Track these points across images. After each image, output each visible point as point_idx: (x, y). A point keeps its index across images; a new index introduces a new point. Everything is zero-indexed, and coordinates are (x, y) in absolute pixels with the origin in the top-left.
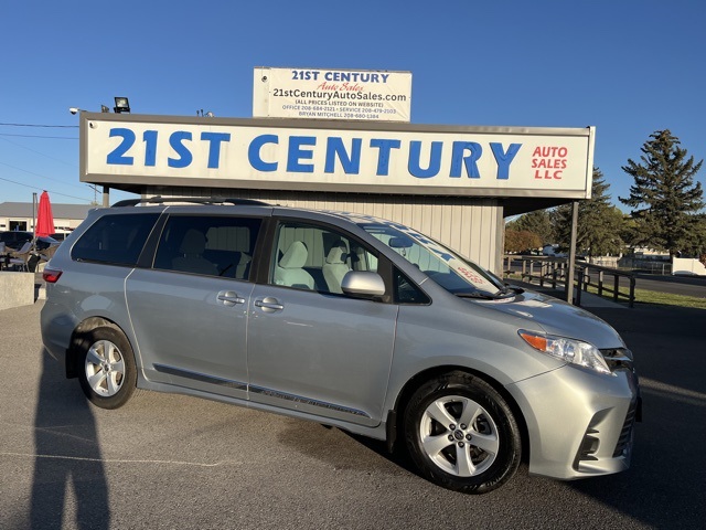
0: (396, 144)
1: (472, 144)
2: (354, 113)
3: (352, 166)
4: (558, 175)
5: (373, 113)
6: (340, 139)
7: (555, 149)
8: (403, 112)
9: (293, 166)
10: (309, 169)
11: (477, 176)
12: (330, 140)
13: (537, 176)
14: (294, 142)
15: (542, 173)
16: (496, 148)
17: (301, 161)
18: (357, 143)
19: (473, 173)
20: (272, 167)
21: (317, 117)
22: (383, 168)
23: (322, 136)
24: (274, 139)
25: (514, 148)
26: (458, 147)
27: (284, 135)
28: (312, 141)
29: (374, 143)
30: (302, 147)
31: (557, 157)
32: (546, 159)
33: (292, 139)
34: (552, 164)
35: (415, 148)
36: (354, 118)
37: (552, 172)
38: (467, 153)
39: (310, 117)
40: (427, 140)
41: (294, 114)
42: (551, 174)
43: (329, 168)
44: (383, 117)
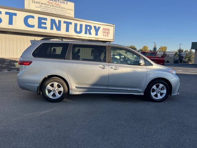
0: (71, 23)
1: (90, 26)
2: (59, 13)
3: (59, 28)
4: (108, 35)
5: (64, 13)
6: (54, 20)
7: (107, 29)
8: (72, 14)
9: (40, 27)
10: (46, 28)
11: (91, 34)
12: (52, 20)
13: (104, 35)
14: (40, 19)
15: (105, 35)
16: (95, 27)
17: (43, 25)
18: (60, 22)
19: (90, 34)
20: (33, 26)
21: (47, 12)
22: (67, 30)
23: (49, 18)
24: (33, 17)
25: (99, 28)
26: (86, 26)
27: (36, 16)
28: (46, 19)
29: (65, 22)
30: (43, 21)
31: (108, 31)
32: (106, 31)
33: (39, 18)
34: (107, 33)
35: (76, 25)
36: (59, 14)
37: (107, 34)
38: (88, 28)
39: (45, 11)
40: (79, 23)
41: (39, 10)
42: (106, 35)
43: (52, 28)
44: (67, 15)
